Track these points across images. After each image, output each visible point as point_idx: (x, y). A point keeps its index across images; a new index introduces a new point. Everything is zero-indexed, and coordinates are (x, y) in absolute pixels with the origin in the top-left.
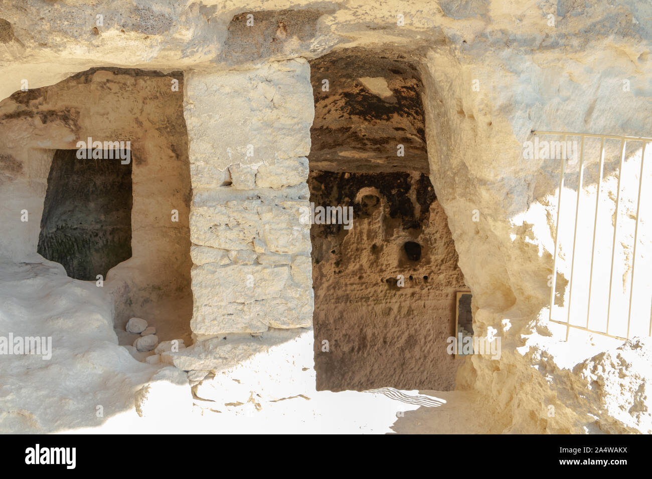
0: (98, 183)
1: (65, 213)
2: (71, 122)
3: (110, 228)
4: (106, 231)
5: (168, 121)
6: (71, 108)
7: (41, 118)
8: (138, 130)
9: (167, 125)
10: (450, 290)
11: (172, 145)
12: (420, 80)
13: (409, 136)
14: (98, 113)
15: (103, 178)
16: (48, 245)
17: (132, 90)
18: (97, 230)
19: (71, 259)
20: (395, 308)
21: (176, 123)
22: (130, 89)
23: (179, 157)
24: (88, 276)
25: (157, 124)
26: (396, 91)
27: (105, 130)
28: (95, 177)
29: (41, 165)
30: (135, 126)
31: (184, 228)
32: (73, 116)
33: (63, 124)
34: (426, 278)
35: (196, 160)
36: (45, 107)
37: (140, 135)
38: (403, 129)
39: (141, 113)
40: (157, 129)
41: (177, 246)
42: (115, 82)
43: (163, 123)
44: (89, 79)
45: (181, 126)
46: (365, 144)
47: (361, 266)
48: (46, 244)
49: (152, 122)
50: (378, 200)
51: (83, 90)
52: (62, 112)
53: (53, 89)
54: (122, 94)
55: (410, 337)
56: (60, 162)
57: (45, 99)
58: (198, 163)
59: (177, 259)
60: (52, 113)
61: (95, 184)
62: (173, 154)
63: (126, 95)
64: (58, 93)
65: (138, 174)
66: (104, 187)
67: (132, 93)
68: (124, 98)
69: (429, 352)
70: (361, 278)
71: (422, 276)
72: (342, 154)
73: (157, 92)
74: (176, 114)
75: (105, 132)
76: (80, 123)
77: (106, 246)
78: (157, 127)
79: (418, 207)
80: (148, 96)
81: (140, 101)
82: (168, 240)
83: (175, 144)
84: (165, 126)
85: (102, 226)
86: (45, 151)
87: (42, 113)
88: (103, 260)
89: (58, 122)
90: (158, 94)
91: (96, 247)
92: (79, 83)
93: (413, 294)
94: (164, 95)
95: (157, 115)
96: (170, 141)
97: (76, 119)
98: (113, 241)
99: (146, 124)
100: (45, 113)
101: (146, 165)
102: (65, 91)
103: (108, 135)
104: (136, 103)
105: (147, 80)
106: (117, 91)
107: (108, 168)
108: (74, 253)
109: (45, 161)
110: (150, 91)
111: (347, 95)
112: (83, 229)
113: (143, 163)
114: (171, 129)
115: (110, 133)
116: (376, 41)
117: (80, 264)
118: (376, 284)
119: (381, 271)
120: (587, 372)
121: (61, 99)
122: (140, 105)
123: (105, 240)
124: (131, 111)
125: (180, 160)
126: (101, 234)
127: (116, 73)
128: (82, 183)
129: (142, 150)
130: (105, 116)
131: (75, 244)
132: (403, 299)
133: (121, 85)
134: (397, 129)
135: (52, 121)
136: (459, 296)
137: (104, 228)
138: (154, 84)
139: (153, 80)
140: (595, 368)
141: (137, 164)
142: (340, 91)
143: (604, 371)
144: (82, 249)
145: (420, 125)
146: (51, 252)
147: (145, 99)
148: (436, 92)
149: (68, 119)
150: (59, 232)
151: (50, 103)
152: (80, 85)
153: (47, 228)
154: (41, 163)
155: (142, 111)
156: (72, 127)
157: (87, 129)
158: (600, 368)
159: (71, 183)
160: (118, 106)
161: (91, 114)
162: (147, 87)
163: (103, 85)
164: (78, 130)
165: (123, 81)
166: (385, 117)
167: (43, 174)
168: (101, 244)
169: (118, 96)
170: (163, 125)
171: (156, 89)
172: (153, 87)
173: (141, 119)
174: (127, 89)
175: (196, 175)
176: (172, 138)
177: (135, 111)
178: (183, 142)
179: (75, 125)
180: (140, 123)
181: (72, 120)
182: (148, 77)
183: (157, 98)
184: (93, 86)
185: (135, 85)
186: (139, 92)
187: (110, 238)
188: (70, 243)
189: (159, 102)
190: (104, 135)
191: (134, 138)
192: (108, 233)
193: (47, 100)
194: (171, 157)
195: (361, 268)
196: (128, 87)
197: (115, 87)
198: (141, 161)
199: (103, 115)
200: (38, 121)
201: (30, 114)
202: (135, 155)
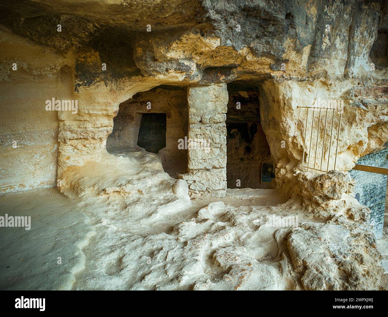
6: (149, 100)
9: (178, 105)
10: (260, 162)
11: (179, 112)
12: (258, 92)
13: (253, 110)
14: (157, 102)
20: (242, 167)
22: (167, 94)
25: (175, 105)
26: (250, 96)
27: (159, 107)
30: (168, 106)
34: (252, 158)
35: (191, 114)
36: (141, 100)
37: (170, 109)
38: (251, 108)
40: (175, 107)
42: (163, 92)
44: (155, 91)
46: (238, 113)
47: (232, 153)
50: (238, 133)
52: (146, 101)
53: (144, 94)
55: (247, 176)
57: (141, 98)
60: (143, 102)
63: (166, 96)
65: (168, 121)
69: (253, 181)
70: (232, 157)
71: (251, 157)
72: (230, 117)
73: (175, 95)
74: (181, 102)
79: (250, 135)
85: (154, 139)
86: (140, 113)
87: (140, 102)
93: (248, 163)
94: (177, 96)
95: (175, 102)
99: (171, 105)
101: (171, 118)
103: (160, 109)
104: (169, 99)
105: (173, 91)
109: (140, 117)
110: (173, 95)
111: (234, 97)
114: (179, 107)
116: (248, 78)
118: (237, 160)
119: (238, 155)
120: (318, 181)
121: (146, 97)
124: (167, 101)
125: (182, 116)
126: (154, 141)
127: (164, 89)
129: (170, 113)
132: (245, 164)
133: (165, 93)
134: (249, 108)
135: (143, 104)
136: (263, 163)
138: (175, 92)
140: (320, 179)
142: (232, 96)
143: (323, 180)
145: (257, 107)
146: (140, 144)
147: (172, 97)
148: (265, 95)
151: (143, 99)
152: (152, 93)
155: (170, 101)
157: (153, 107)
158: (322, 179)
160: (163, 100)
161: (155, 102)
162: (172, 93)
163: (159, 93)
166: (245, 104)
167: (139, 121)
169: (163, 96)
173: (170, 103)
175: (191, 119)
176: (179, 109)
178: (183, 111)
183: (175, 97)
184: (156, 93)
185: (169, 93)
186: (170, 95)
190: (158, 109)
191: (168, 109)
194: (179, 115)
195: (232, 154)
197: (163, 94)
198: (169, 117)
199: (158, 102)
200: (139, 104)
201: (137, 102)
202: (168, 115)
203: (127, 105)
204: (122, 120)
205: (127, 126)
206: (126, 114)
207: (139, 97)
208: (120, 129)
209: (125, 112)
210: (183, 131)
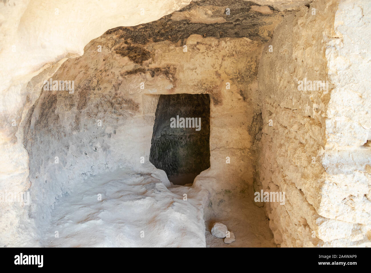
0: (183, 111)
1: (165, 127)
2: (170, 76)
3: (188, 135)
4: (186, 136)
5: (239, 73)
6: (170, 66)
7: (150, 73)
8: (217, 80)
9: (239, 76)
11: (241, 91)
14: (189, 68)
15: (185, 108)
16: (157, 145)
17: (215, 50)
18: (182, 136)
19: (169, 151)
21: (245, 75)
22: (214, 49)
23: (246, 99)
24: (177, 160)
25: (231, 75)
27: (193, 81)
28: (181, 108)
29: (151, 105)
30: (215, 77)
31: (246, 149)
32: (172, 71)
33: (165, 77)
35: (336, 114)
36: (153, 66)
37: (219, 84)
39: (220, 67)
40: (231, 79)
41: (242, 162)
42: (203, 44)
43: (235, 75)
44: (184, 42)
45: (248, 77)
48: (156, 145)
49: (228, 75)
51: (179, 52)
52: (164, 68)
53: (159, 52)
54: (207, 53)
56: (163, 100)
57: (153, 60)
58: (337, 119)
59: (241, 171)
60: (158, 70)
61: (181, 111)
62: (241, 97)
63: (210, 54)
64: (162, 55)
65: (215, 111)
66: (185, 113)
67: (215, 52)
68: (208, 56)
73: (234, 51)
74: (245, 68)
75: (193, 82)
76: (176, 76)
77: (186, 144)
78: (231, 78)
80: (226, 54)
81: (220, 59)
82: (235, 158)
83: (243, 90)
84: (236, 77)
85: (184, 133)
86: (154, 95)
87: (151, 70)
88: (185, 152)
89: (162, 76)
90: (234, 53)
91: (181, 145)
92: (176, 46)
94: (238, 53)
95: (232, 68)
96: (239, 87)
97: (174, 73)
98: (190, 142)
99: (223, 76)
100: (153, 70)
101: (221, 105)
102: (167, 54)
103: (196, 84)
104: (217, 60)
105: (228, 41)
106: (204, 51)
107: (188, 103)
108: (170, 149)
109: (154, 102)
110: (228, 50)
112: (174, 135)
113: (219, 103)
114: (240, 79)
115: (197, 83)
117: (173, 154)
121: (164, 59)
122: (220, 61)
123: (186, 141)
124: (213, 66)
125: (246, 102)
126: (184, 138)
127: (205, 36)
128: (174, 111)
129: (219, 95)
130: (194, 70)
131: (171, 144)
133: (207, 46)
135: (157, 75)
137: (185, 134)
138: (232, 44)
139: (232, 41)
141: (215, 105)
144: (174, 146)
146: (158, 149)
147: (224, 56)
149: (168, 73)
150: (163, 137)
151: (157, 62)
152: (177, 48)
153: (156, 136)
154: (151, 103)
156: (171, 79)
157: (181, 80)
159: (168, 111)
160: (204, 63)
161: (184, 69)
162: (226, 47)
163: (194, 47)
164: (175, 81)
165: (209, 43)
167: (152, 111)
168: (184, 143)
169: (204, 55)
170: (235, 76)
171: (233, 49)
172: (231, 47)
173: (220, 72)
174: (212, 49)
175: (334, 133)
176: (241, 85)
177: (216, 66)
178: (249, 88)
179: (173, 77)
180: (218, 75)
181: (171, 74)
182: (229, 39)
183: (233, 55)
184: (186, 49)
185: (218, 46)
186: (220, 51)
187: (188, 140)
188: (168, 143)
189: (234, 59)
190: (192, 84)
191: (214, 86)
192: (188, 137)
193: (155, 61)
194: (240, 99)
196: (212, 48)
197: (202, 48)
198: (217, 102)
199: (192, 70)
200: (148, 75)
201: (143, 71)
202: (214, 98)
203: (121, 78)
204: (112, 113)
205: (123, 124)
206: (120, 99)
207: (147, 59)
208: (109, 132)
209: (116, 94)
210: (249, 134)
